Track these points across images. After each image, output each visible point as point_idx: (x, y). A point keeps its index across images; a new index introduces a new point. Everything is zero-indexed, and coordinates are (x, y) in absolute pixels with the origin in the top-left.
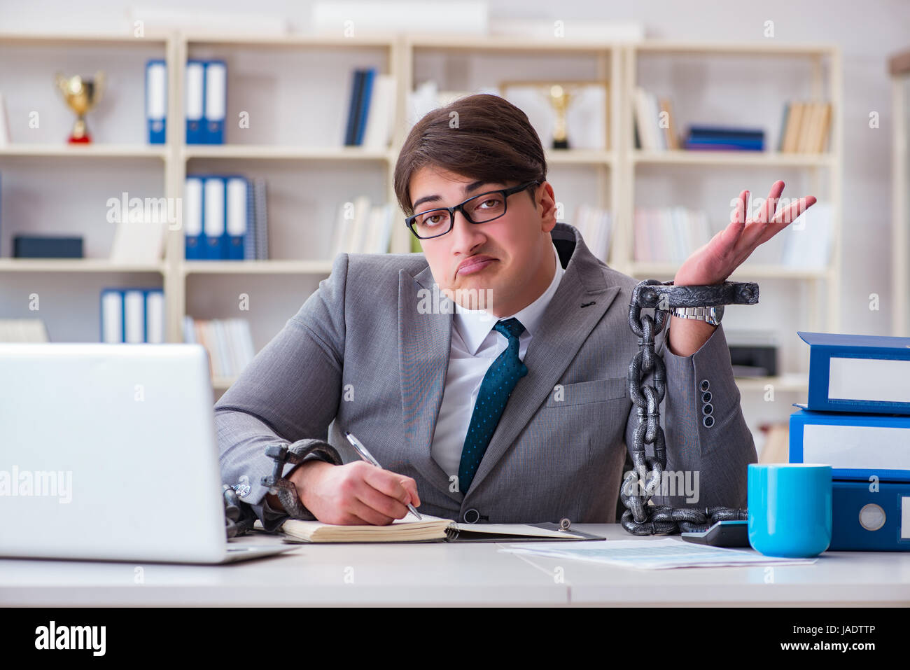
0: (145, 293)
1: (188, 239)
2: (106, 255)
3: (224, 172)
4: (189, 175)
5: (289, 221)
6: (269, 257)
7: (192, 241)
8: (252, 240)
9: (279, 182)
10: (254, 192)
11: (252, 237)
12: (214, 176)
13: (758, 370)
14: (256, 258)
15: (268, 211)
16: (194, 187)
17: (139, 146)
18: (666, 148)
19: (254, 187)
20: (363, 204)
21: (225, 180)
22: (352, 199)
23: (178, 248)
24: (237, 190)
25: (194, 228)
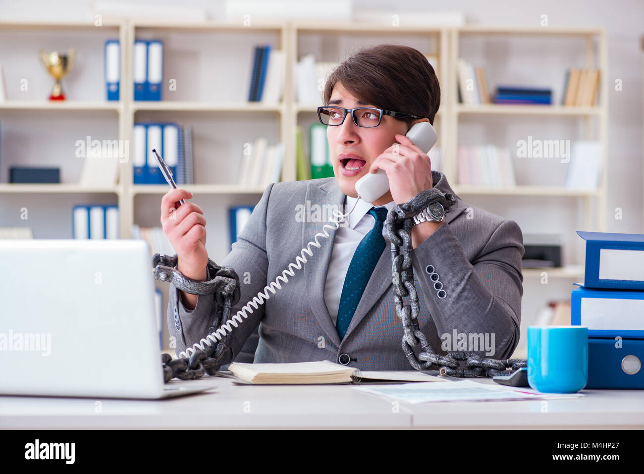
0: (105, 209)
1: (135, 169)
2: (77, 180)
3: (161, 120)
4: (136, 123)
5: (209, 156)
6: (194, 182)
7: (139, 170)
8: (182, 170)
9: (201, 128)
10: (183, 135)
11: (182, 167)
12: (154, 124)
13: (548, 263)
14: (185, 182)
15: (193, 148)
16: (140, 131)
17: (100, 102)
18: (481, 102)
19: (183, 131)
20: (261, 144)
21: (162, 126)
22: (253, 141)
23: (129, 176)
24: (171, 133)
25: (140, 161)
